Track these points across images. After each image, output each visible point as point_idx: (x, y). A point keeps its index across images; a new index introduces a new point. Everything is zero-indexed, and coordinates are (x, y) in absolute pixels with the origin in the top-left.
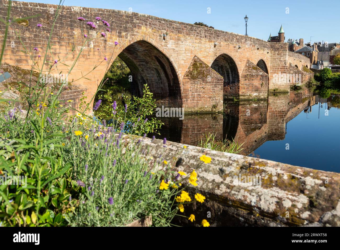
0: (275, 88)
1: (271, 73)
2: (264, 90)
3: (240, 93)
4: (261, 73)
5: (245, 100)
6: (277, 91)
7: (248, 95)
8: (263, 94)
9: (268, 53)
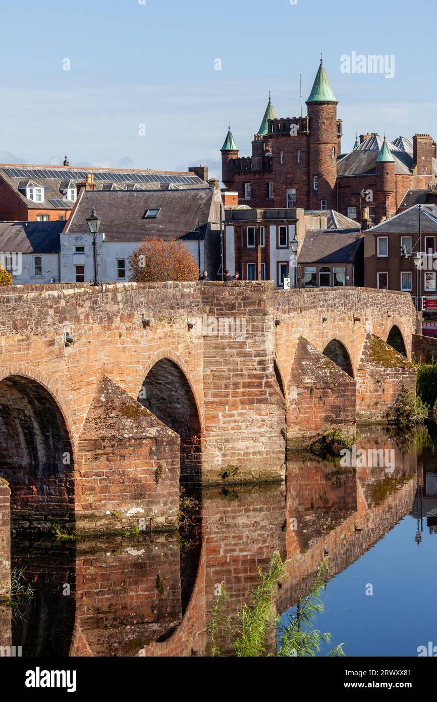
0: (225, 466)
1: (207, 403)
2: (165, 492)
3: (78, 509)
4: (153, 432)
5: (96, 536)
6: (237, 477)
7: (105, 516)
8: (165, 508)
9: (190, 326)
